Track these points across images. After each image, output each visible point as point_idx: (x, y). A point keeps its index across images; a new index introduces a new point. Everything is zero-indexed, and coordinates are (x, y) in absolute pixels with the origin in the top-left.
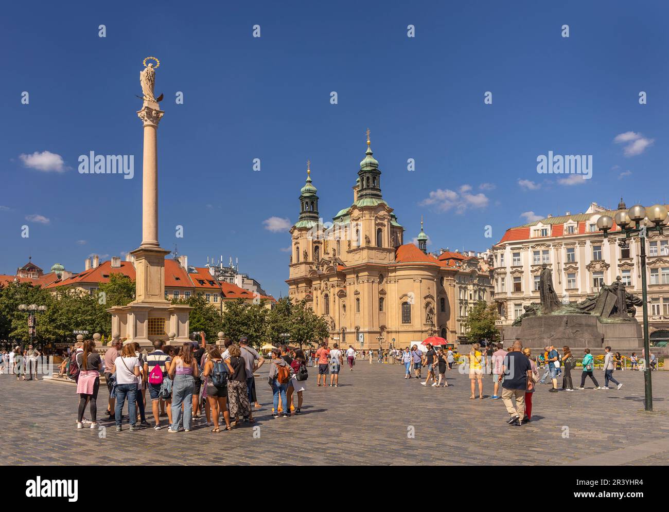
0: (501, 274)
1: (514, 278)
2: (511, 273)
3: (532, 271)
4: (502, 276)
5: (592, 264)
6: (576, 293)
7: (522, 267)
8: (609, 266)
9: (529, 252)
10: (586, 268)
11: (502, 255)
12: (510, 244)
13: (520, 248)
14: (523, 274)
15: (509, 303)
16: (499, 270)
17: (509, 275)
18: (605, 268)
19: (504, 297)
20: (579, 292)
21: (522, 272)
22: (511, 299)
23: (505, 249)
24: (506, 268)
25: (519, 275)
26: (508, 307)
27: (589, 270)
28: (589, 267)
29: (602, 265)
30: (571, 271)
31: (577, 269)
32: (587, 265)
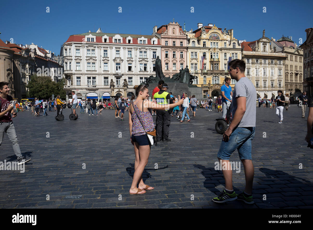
0: (69, 60)
1: (76, 62)
2: (75, 59)
3: (86, 60)
4: (70, 61)
5: (116, 59)
6: (107, 73)
7: (81, 57)
8: (123, 61)
9: (85, 49)
10: (113, 60)
11: (70, 49)
12: (75, 43)
13: (80, 47)
14: (82, 61)
15: (73, 76)
16: (68, 57)
17: (73, 61)
18: (121, 61)
19: (71, 73)
20: (109, 73)
21: (81, 60)
22: (74, 74)
23: (72, 46)
24: (72, 56)
25: (79, 61)
26: (73, 78)
27: (114, 61)
28: (114, 60)
29: (120, 60)
30: (106, 61)
31: (109, 60)
32: (113, 59)
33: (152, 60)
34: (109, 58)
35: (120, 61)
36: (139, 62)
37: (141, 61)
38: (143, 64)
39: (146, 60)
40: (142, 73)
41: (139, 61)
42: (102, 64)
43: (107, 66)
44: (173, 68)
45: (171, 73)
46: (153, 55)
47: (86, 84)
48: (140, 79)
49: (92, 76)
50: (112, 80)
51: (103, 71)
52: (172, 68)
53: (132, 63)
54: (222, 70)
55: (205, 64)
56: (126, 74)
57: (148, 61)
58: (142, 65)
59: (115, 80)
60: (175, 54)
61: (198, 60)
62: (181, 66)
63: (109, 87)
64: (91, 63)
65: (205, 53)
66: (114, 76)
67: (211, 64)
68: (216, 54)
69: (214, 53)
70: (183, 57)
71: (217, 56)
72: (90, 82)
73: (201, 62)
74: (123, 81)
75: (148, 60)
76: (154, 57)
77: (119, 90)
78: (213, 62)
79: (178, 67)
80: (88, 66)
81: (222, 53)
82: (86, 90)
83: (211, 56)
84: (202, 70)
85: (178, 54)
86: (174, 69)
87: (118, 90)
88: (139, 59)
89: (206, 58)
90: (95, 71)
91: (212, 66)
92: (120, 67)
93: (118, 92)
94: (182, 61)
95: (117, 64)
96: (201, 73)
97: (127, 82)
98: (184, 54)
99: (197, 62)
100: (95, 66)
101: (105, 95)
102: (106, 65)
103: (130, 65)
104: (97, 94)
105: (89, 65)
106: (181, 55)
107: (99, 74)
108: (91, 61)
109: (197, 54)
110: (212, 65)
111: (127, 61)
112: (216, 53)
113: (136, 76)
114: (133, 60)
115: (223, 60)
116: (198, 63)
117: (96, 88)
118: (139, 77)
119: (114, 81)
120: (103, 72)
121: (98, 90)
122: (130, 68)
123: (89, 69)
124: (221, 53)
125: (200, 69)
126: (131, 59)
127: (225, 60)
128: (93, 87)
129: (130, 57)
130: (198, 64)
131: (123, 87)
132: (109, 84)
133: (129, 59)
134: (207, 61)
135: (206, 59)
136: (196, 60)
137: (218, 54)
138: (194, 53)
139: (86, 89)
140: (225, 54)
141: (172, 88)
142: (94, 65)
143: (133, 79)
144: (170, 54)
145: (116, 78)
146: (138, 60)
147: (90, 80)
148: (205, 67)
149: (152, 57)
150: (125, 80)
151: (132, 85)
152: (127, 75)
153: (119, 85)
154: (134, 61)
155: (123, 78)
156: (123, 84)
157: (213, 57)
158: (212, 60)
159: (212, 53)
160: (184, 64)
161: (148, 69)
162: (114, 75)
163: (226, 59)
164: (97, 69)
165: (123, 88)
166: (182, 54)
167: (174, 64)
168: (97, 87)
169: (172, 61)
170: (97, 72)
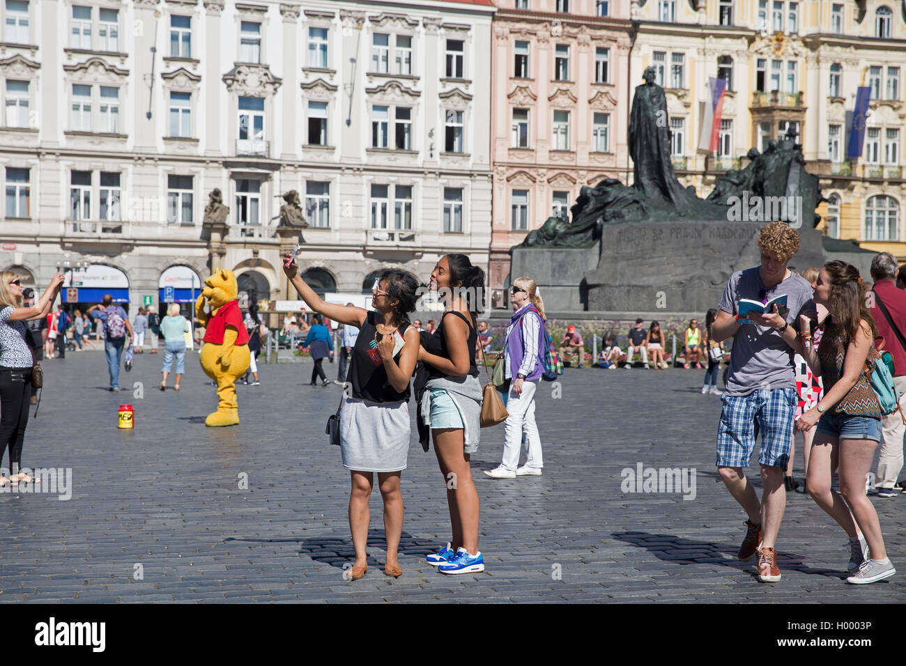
5: (240, 72)
7: (37, 48)
8: (280, 84)
10: (225, 80)
14: (38, 72)
18: (270, 88)
20: (200, 151)
21: (37, 66)
25: (24, 74)
27: (229, 86)
28: (230, 79)
29: (264, 79)
30: (182, 84)
31: (198, 79)
32: (226, 72)
33: (440, 88)
34: (199, 66)
35: (261, 88)
36: (366, 96)
37: (382, 90)
38: (392, 111)
39: (407, 84)
40: (381, 160)
41: (369, 91)
42: (162, 102)
43: (188, 111)
44: (555, 135)
45: (542, 166)
46: (449, 58)
47: (64, 209)
48: (373, 195)
49: (96, 167)
50: (216, 194)
51: (165, 139)
52: (548, 141)
53: (330, 104)
54: (820, 161)
55: (727, 122)
56: (297, 164)
57: (417, 94)
58: (383, 113)
59: (230, 195)
60: (565, 61)
61: (687, 100)
62: (597, 126)
63: (196, 233)
64: (96, 90)
65: (725, 59)
66: (225, 173)
67: (755, 124)
68: (785, 70)
69: (777, 62)
70: (610, 80)
71: (792, 78)
72: (87, 200)
73: (709, 108)
74: (278, 203)
75: (419, 86)
76: (449, 73)
77: (256, 253)
78: (769, 110)
79: (582, 137)
80: (76, 107)
81: (818, 61)
82: (63, 248)
83: (761, 76)
84: (708, 158)
85: (582, 61)
86: (557, 142)
87: (247, 254)
88: (367, 79)
89: (730, 90)
90: (118, 136)
91: (765, 133)
92: (261, 118)
93: (246, 263)
94: (605, 101)
95: (246, 102)
96: (704, 174)
97: (301, 210)
98: (616, 59)
99: (684, 110)
100: (115, 110)
101: (171, 280)
102: (181, 104)
103: (318, 113)
104: (124, 272)
105: (82, 100)
106: (597, 63)
107: (138, 158)
108: (96, 77)
109: (687, 63)
110: (766, 126)
111: (304, 87)
112: (785, 65)
113: (349, 177)
114: (337, 80)
115: (824, 102)
116: (688, 118)
117: (118, 235)
118: (367, 179)
119: (225, 203)
120: (162, 148)
121: (130, 250)
122: (316, 129)
123: (82, 122)
124: (812, 64)
125: (700, 151)
126: (326, 78)
127: (832, 102)
128: (104, 230)
129: (318, 64)
130: (687, 122)
131: (274, 237)
132: (199, 216)
133: (313, 77)
134: (739, 106)
135: (732, 94)
136: (679, 97)
137: (799, 66)
138: (669, 57)
139: (62, 242)
140: (836, 66)
141: (740, 254)
142: (110, 102)
143: (335, 195)
144: (542, 60)
145: (237, 181)
146: (365, 83)
147: (83, 189)
148: (727, 137)
149: (442, 73)
150: (290, 198)
151: (328, 229)
152: (300, 166)
153: (251, 224)
154: (340, 89)
155: (280, 183)
156: (277, 222)
157: (770, 85)
158: (766, 101)
159: (764, 60)
160: (611, 119)
161: (418, 139)
162: (227, 164)
163: (836, 99)
164: (127, 128)
165: (278, 245)
166: (602, 58)
167: (562, 115)
168: (128, 233)
169: (550, 99)
170: (128, 147)
